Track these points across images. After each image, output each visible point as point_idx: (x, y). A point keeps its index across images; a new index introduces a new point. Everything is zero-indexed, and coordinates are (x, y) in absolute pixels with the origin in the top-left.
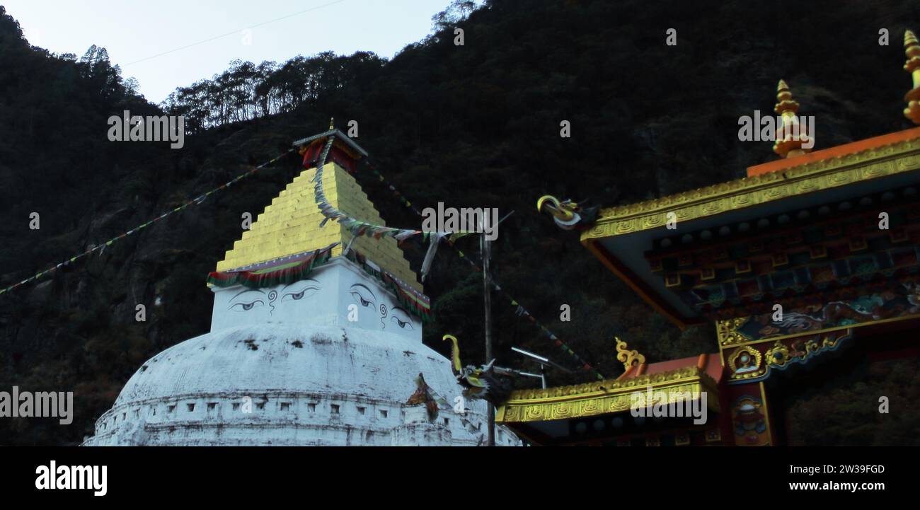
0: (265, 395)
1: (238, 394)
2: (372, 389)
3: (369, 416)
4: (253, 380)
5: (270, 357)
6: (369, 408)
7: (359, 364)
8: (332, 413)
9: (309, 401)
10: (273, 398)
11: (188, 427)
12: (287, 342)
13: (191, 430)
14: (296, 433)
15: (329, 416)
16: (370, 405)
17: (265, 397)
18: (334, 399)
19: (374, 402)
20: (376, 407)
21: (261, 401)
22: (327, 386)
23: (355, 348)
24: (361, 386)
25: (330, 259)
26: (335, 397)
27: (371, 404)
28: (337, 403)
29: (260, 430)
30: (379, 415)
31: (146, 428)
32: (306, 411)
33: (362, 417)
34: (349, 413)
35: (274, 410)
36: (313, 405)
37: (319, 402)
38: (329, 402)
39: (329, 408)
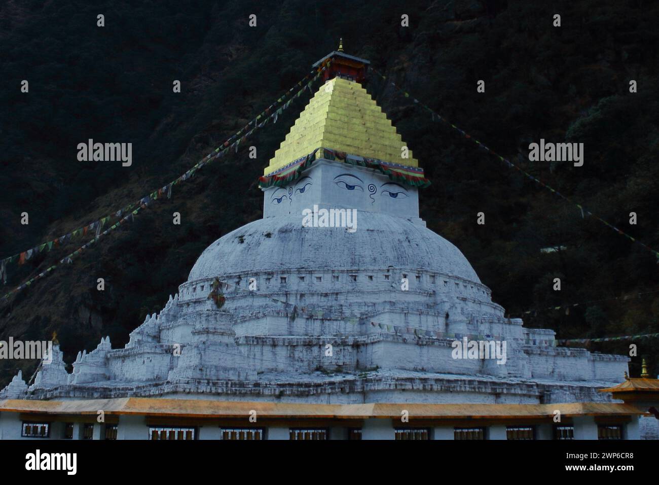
0: (239, 275)
1: (224, 277)
2: (314, 262)
3: (308, 282)
4: (236, 265)
5: (249, 248)
6: (307, 277)
7: (306, 245)
8: (282, 283)
9: (265, 277)
10: (245, 277)
11: (195, 302)
12: (263, 234)
13: (197, 304)
14: (253, 301)
15: (279, 286)
16: (308, 275)
17: (239, 277)
18: (282, 274)
19: (311, 272)
20: (313, 275)
21: (237, 280)
22: (281, 264)
23: (307, 232)
24: (305, 261)
25: (313, 162)
26: (283, 272)
27: (309, 273)
28: (285, 276)
29: (232, 301)
30: (315, 280)
31: (178, 305)
32: (265, 284)
33: (303, 284)
34: (293, 282)
35: (245, 286)
36: (269, 279)
37: (273, 276)
38: (279, 276)
39: (279, 281)
